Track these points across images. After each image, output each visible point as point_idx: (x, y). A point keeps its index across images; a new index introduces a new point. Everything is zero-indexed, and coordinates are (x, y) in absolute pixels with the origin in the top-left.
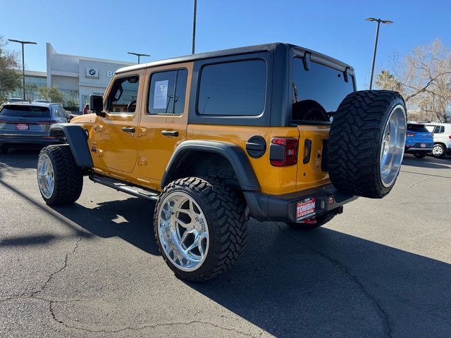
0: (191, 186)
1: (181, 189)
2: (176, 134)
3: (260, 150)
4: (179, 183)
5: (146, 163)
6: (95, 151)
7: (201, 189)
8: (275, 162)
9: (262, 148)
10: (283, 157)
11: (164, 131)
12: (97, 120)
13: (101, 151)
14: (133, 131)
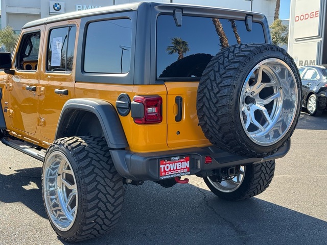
0: (66, 145)
1: (58, 148)
2: (66, 93)
3: (126, 108)
4: (57, 142)
5: (45, 123)
6: (6, 111)
7: (73, 148)
8: (138, 120)
9: (127, 107)
10: (142, 115)
11: (57, 90)
12: (8, 79)
13: (11, 111)
14: (35, 90)
